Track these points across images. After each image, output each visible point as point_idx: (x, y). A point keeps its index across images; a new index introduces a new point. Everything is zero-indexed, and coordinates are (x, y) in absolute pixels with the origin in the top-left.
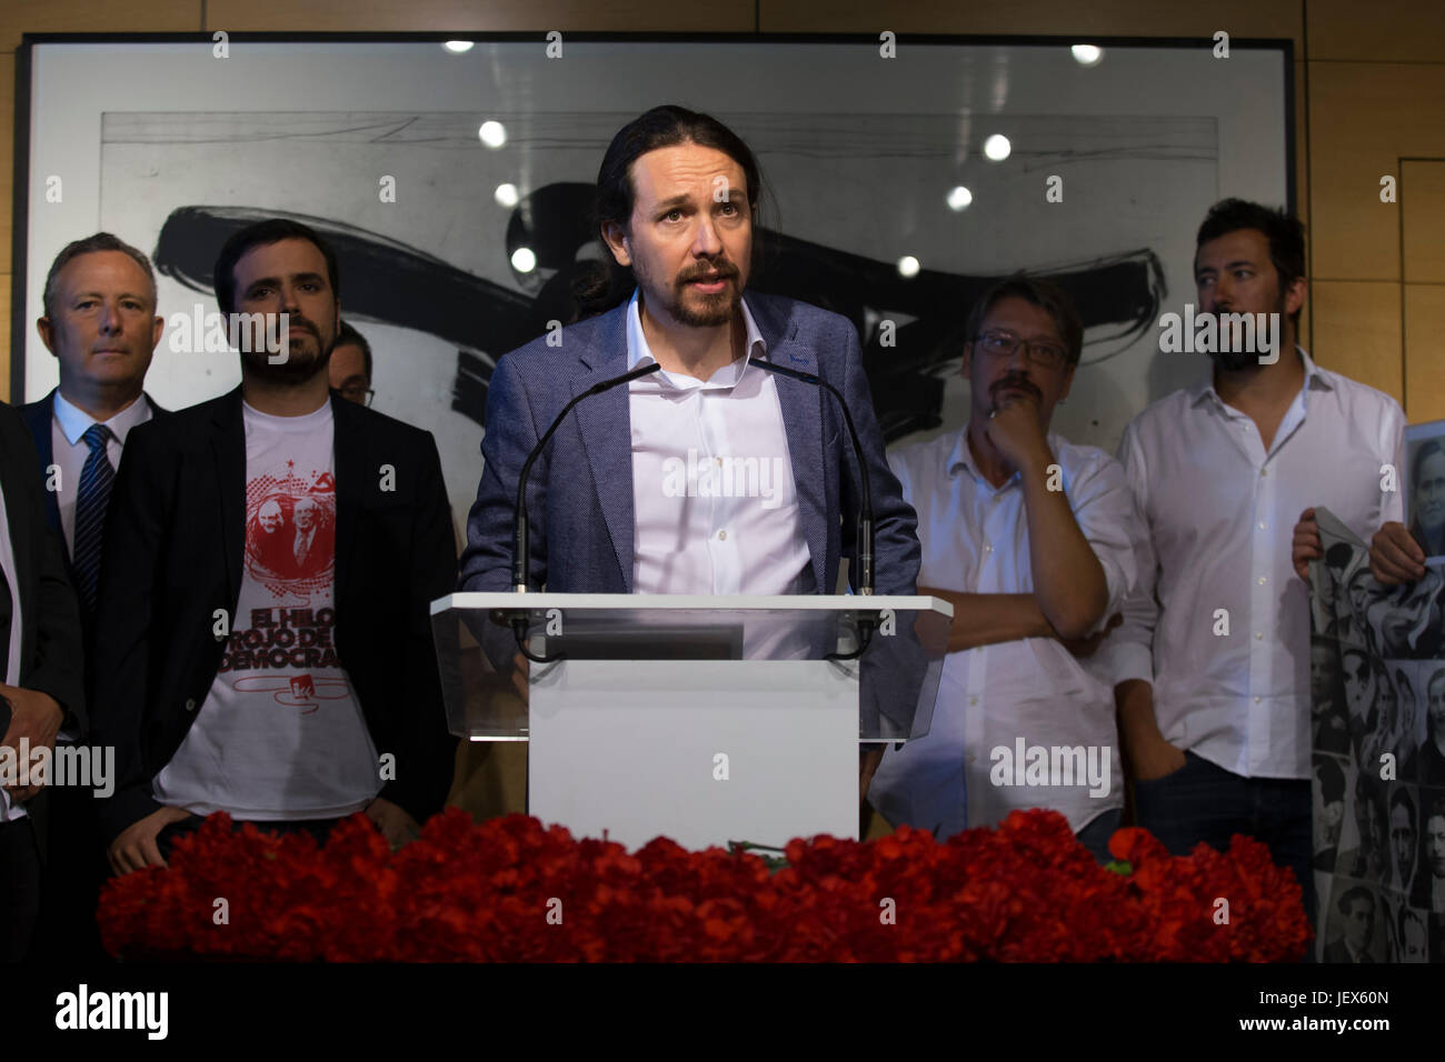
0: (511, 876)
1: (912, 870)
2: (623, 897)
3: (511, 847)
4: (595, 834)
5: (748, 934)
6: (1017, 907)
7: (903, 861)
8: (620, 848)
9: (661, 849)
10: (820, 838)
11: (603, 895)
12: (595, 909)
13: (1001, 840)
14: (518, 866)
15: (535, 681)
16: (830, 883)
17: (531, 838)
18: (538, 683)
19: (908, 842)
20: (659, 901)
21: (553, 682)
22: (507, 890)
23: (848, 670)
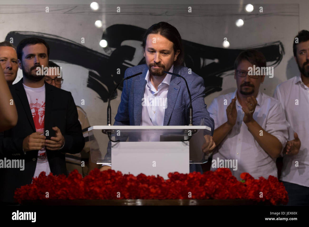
0: (109, 182)
1: (195, 180)
2: (133, 184)
3: (109, 175)
4: (127, 173)
5: (160, 191)
6: (217, 187)
7: (194, 178)
8: (132, 175)
9: (141, 176)
10: (175, 173)
11: (129, 184)
12: (127, 186)
13: (215, 173)
14: (110, 179)
15: (113, 147)
16: (177, 182)
17: (113, 174)
18: (114, 147)
19: (195, 175)
20: (141, 185)
21: (117, 147)
22: (108, 184)
23: (186, 144)
